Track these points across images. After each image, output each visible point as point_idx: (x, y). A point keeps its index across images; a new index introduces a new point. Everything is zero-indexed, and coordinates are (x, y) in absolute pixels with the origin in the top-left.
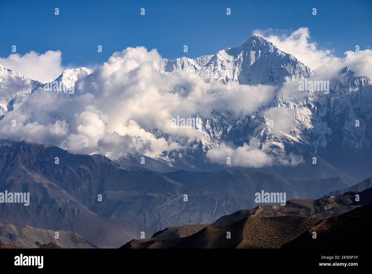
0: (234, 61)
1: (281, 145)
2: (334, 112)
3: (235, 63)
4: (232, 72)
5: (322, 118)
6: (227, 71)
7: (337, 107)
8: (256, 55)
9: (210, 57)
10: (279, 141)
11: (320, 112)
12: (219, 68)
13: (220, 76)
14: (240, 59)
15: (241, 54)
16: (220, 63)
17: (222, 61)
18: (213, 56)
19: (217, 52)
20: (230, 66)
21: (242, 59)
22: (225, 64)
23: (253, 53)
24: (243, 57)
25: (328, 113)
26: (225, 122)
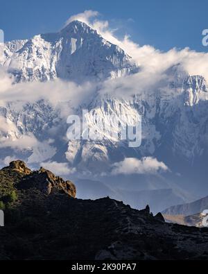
0: (52, 49)
1: (103, 149)
2: (163, 114)
3: (53, 52)
4: (49, 61)
5: (150, 120)
6: (44, 59)
7: (167, 108)
8: (78, 43)
9: (23, 42)
10: (101, 145)
11: (147, 113)
12: (35, 56)
13: (35, 65)
14: (59, 46)
15: (60, 42)
16: (36, 50)
17: (38, 48)
18: (27, 40)
19: (33, 37)
20: (47, 54)
21: (61, 46)
22: (41, 51)
23: (74, 41)
24: (62, 45)
25: (157, 115)
26: (40, 119)
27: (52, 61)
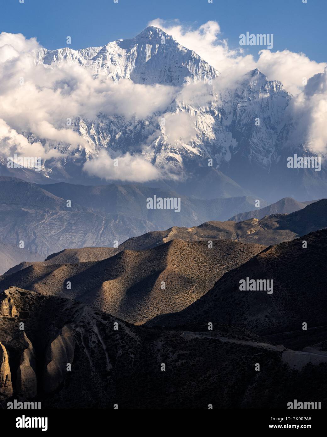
0: (126, 56)
1: (178, 157)
2: (240, 120)
3: (128, 58)
4: (123, 68)
5: (227, 127)
6: (118, 66)
7: (244, 115)
8: (153, 49)
9: (98, 49)
10: (176, 153)
11: (224, 120)
12: (109, 63)
13: (109, 72)
14: (133, 54)
15: (135, 48)
16: (110, 57)
17: (112, 55)
18: (101, 48)
19: (107, 44)
20: (121, 61)
21: (136, 53)
22: (116, 58)
23: (149, 47)
24: (137, 51)
25: (234, 122)
26: (113, 127)
27: (126, 68)
